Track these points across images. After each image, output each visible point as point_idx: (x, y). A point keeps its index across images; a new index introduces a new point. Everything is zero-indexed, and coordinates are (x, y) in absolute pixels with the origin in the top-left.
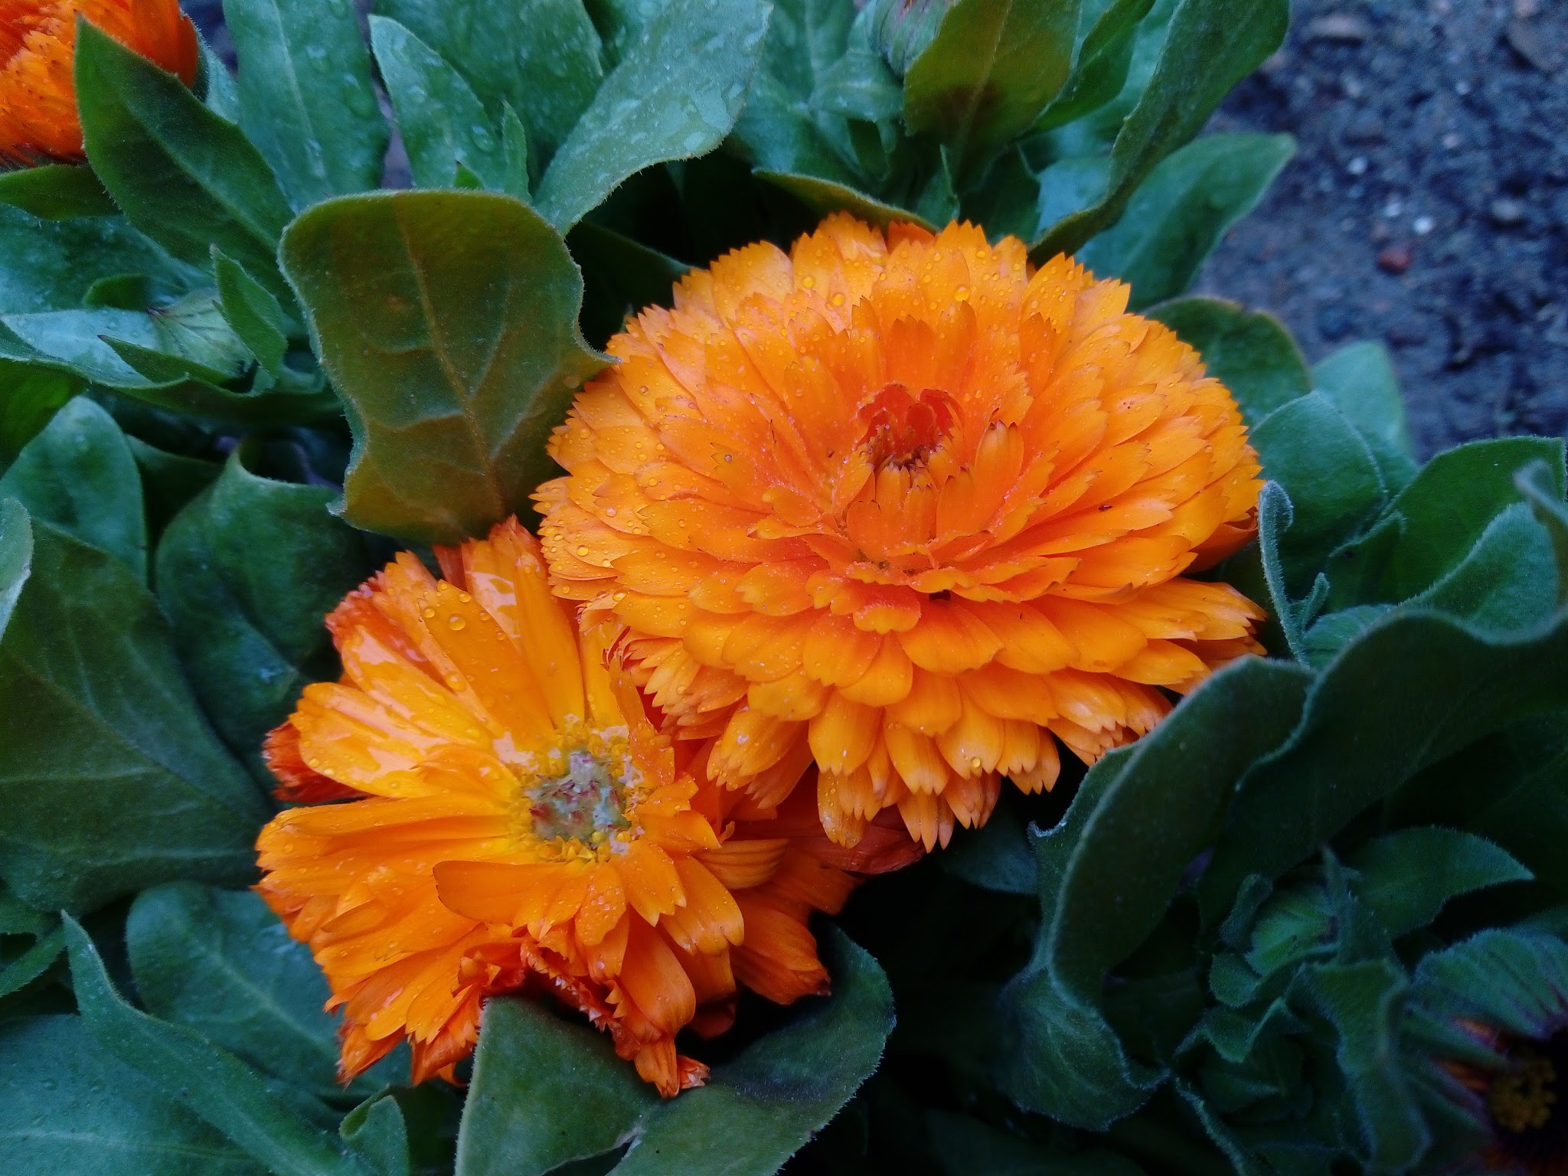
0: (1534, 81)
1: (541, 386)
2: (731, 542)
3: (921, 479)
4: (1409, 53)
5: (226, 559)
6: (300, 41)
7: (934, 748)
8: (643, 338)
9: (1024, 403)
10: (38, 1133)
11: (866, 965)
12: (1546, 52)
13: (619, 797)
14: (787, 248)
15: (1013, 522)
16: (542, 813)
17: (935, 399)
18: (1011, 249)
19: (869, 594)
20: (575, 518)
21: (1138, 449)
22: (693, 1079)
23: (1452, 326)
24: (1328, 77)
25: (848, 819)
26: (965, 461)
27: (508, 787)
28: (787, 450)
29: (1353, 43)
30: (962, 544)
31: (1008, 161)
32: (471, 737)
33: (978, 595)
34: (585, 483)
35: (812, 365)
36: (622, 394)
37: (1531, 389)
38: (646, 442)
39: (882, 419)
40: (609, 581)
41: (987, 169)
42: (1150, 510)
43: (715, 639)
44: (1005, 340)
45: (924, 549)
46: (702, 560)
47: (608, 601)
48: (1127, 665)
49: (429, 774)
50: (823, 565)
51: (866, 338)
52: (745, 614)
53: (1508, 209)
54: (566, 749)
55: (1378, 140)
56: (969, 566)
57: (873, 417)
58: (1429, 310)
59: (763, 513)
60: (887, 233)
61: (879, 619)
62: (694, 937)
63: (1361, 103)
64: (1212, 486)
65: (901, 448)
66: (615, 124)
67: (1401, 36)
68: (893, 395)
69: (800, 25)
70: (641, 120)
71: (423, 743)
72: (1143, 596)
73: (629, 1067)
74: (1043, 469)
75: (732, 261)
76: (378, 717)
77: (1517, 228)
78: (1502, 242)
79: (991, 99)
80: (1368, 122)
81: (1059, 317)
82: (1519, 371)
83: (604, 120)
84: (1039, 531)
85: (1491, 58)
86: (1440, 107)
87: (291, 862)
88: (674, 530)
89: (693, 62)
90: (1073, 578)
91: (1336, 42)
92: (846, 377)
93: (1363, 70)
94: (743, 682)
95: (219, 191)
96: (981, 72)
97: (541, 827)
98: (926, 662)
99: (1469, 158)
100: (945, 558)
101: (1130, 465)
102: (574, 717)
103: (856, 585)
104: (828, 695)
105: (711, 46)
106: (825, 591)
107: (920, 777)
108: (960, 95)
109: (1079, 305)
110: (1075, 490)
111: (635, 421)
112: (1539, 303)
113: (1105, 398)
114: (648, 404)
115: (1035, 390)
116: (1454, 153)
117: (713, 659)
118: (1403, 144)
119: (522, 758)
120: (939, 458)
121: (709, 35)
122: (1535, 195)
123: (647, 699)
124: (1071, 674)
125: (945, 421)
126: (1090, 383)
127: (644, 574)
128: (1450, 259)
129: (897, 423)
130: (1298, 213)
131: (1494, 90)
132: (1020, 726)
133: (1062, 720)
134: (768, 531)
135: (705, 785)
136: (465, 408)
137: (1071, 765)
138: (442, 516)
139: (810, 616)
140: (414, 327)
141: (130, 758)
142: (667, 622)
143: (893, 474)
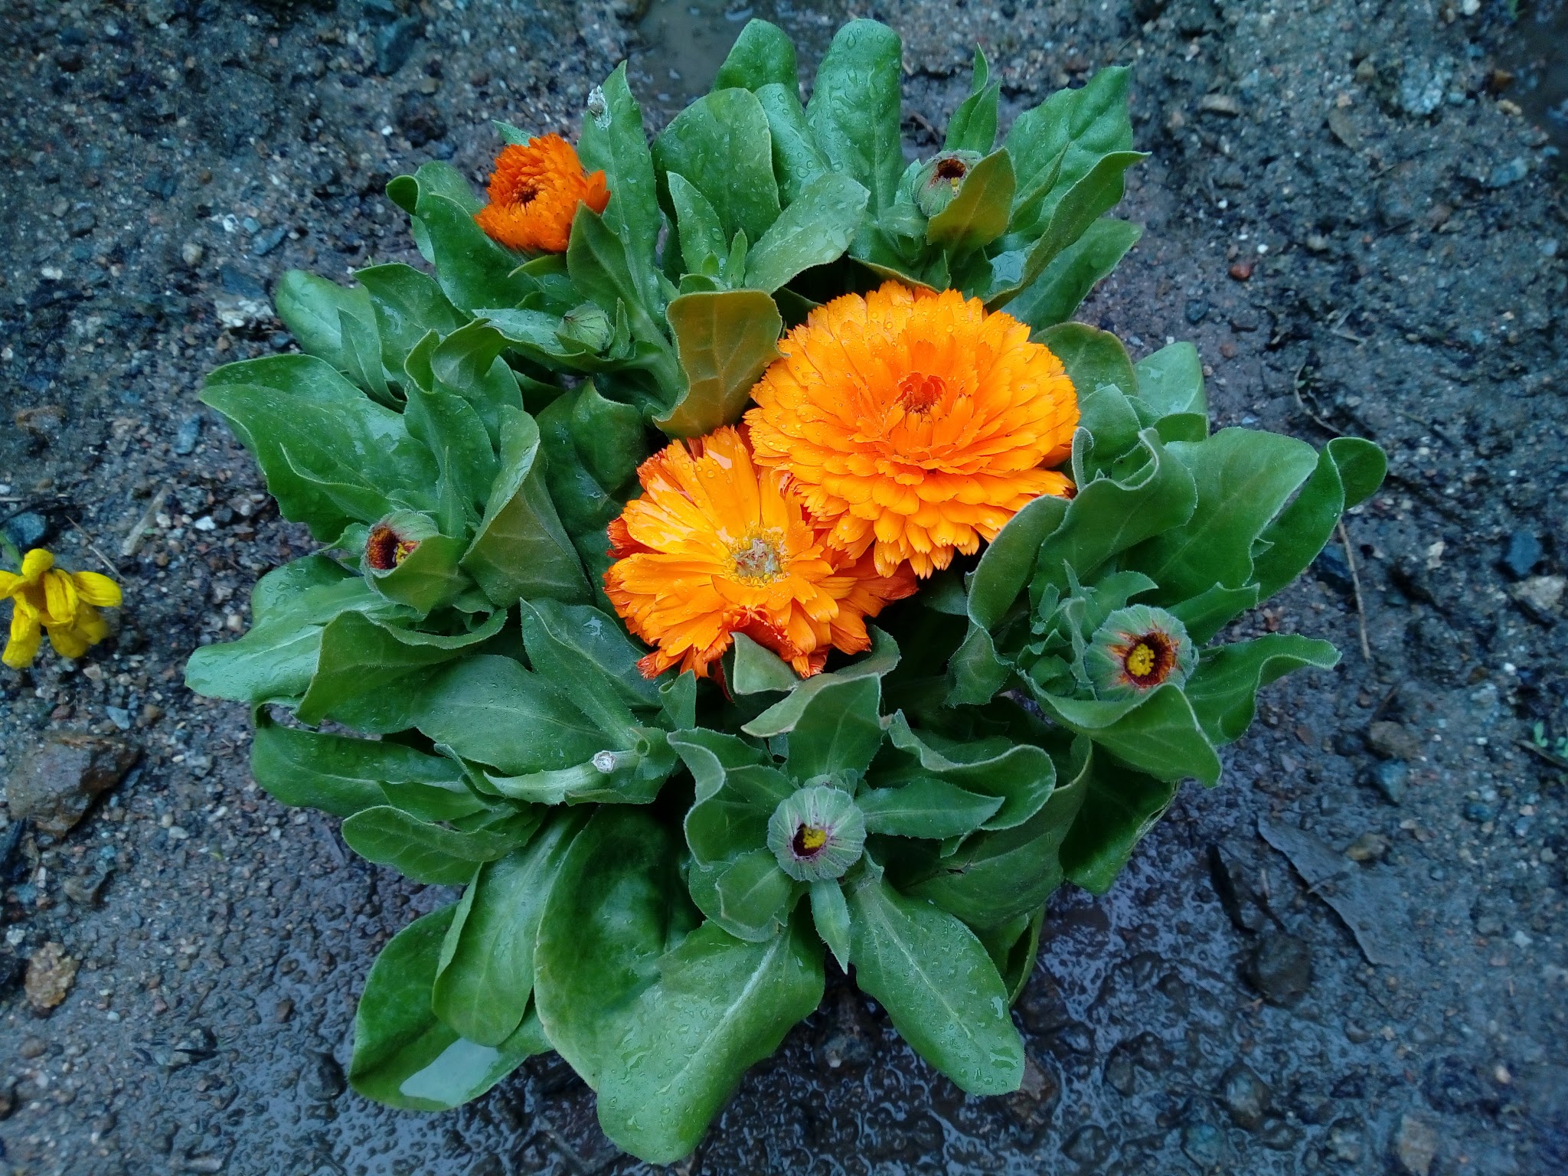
0: (1344, 153)
1: (754, 365)
2: (839, 443)
3: (927, 418)
4: (1265, 126)
5: (584, 438)
6: (623, 175)
7: (926, 532)
8: (796, 343)
9: (975, 385)
10: (492, 706)
11: (887, 639)
12: (1353, 135)
13: (777, 558)
14: (863, 296)
15: (967, 440)
16: (742, 564)
17: (934, 380)
18: (975, 304)
19: (902, 468)
20: (767, 428)
21: (1023, 410)
22: (816, 671)
23: (1273, 319)
24: (1211, 137)
25: (888, 565)
26: (947, 411)
27: (724, 553)
28: (866, 402)
29: (1230, 115)
30: (943, 448)
31: (977, 255)
32: (706, 529)
33: (950, 471)
34: (771, 412)
35: (878, 361)
36: (787, 369)
37: (1317, 366)
38: (798, 393)
39: (910, 389)
40: (786, 457)
41: (966, 258)
42: (1027, 438)
43: (834, 485)
44: (969, 355)
45: (927, 450)
46: (828, 451)
47: (784, 467)
48: (1009, 503)
49: (690, 543)
50: (882, 456)
51: (903, 350)
52: (848, 475)
53: (1317, 242)
54: (751, 537)
55: (1239, 187)
56: (947, 459)
57: (906, 389)
58: (1259, 308)
59: (855, 431)
60: (914, 292)
61: (907, 479)
62: (816, 614)
63: (1230, 159)
64: (1055, 428)
65: (917, 402)
66: (789, 237)
67: (1261, 114)
68: (916, 377)
69: (872, 164)
70: (803, 239)
71: (687, 530)
72: (1018, 475)
73: (789, 664)
74: (982, 417)
75: (838, 303)
76: (664, 517)
77: (1323, 254)
78: (1312, 263)
79: (969, 233)
80: (1233, 173)
81: (994, 343)
82: (1312, 352)
83: (783, 235)
84: (977, 444)
85: (1318, 136)
86: (1281, 165)
87: (633, 578)
88: (814, 434)
89: (830, 214)
90: (989, 466)
91: (1218, 113)
92: (894, 368)
93: (1235, 135)
94: (848, 504)
95: (606, 264)
96: (966, 221)
97: (741, 571)
98: (925, 498)
99: (1299, 203)
100: (936, 455)
101: (1019, 417)
102: (754, 523)
103: (895, 464)
104: (883, 510)
105: (840, 206)
106: (883, 467)
107: (921, 546)
108: (955, 230)
109: (1005, 335)
110: (995, 426)
111: (793, 383)
112: (1329, 309)
113: (1012, 385)
114: (799, 375)
115: (981, 378)
116: (1289, 200)
117: (833, 492)
118: (1256, 192)
119: (731, 540)
120: (935, 409)
121: (839, 202)
122: (1337, 233)
123: (804, 509)
124: (985, 506)
125: (938, 389)
126: (1006, 377)
127: (801, 455)
128: (1277, 273)
129: (917, 391)
130: (1182, 233)
131: (1317, 158)
132: (964, 526)
133: (980, 525)
134: (858, 439)
135: (826, 548)
136: (720, 376)
137: (984, 544)
138: (695, 423)
139: (877, 477)
140: (708, 340)
141: (540, 531)
142: (812, 476)
143: (914, 416)
